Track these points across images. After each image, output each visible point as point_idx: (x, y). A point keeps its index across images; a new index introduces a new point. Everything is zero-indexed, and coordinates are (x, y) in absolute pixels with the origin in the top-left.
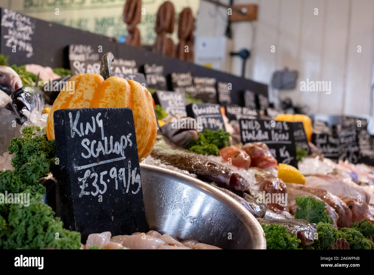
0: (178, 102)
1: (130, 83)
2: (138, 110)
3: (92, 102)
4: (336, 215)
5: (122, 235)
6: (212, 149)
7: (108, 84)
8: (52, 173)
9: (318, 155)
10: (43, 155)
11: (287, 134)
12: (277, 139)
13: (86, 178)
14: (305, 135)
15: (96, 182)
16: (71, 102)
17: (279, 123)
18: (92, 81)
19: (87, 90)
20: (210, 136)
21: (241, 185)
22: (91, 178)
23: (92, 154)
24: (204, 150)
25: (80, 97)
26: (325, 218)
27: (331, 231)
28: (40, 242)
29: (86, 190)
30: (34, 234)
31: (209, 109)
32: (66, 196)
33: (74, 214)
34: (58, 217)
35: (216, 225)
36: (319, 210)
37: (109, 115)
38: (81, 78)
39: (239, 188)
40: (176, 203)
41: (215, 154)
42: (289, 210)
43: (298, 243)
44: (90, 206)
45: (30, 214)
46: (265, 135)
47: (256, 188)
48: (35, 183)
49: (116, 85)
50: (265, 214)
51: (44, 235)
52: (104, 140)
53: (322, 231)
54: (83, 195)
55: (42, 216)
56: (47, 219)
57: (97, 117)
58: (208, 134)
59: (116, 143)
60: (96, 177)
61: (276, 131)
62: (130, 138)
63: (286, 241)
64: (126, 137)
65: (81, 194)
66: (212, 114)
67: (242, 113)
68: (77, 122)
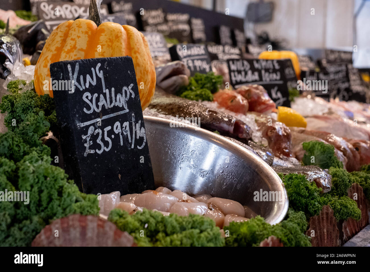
0: (156, 43)
1: (125, 29)
2: (137, 58)
3: (87, 52)
4: (344, 158)
5: (131, 194)
6: (205, 94)
7: (103, 31)
8: (52, 132)
9: (309, 94)
10: (42, 112)
11: (279, 74)
12: (268, 79)
13: (90, 135)
14: (294, 73)
15: (100, 139)
16: (63, 52)
17: (269, 62)
18: (84, 28)
19: (80, 38)
20: (201, 80)
21: (246, 132)
22: (95, 134)
23: (94, 109)
24: (196, 95)
25: (73, 46)
26: (336, 162)
27: (347, 177)
28: (57, 208)
29: (91, 148)
30: (48, 200)
31: (194, 50)
32: (70, 155)
33: (81, 174)
34: (71, 179)
35: (229, 177)
36: (329, 155)
37: (108, 65)
38: (71, 25)
39: (244, 135)
40: (184, 156)
41: (209, 100)
42: (295, 156)
43: (319, 191)
44: (96, 165)
45: (42, 179)
46: (255, 75)
47: (259, 134)
48: (39, 144)
49: (111, 31)
50: (273, 161)
51: (60, 200)
52: (106, 93)
53: (336, 177)
54: (89, 154)
55: (55, 180)
56: (61, 183)
57: (97, 68)
58: (199, 78)
59: (118, 95)
60: (100, 133)
61: (267, 70)
62: (132, 89)
63: (308, 191)
64: (128, 88)
65: (86, 153)
66: (198, 55)
67: (224, 51)
68: (77, 75)
